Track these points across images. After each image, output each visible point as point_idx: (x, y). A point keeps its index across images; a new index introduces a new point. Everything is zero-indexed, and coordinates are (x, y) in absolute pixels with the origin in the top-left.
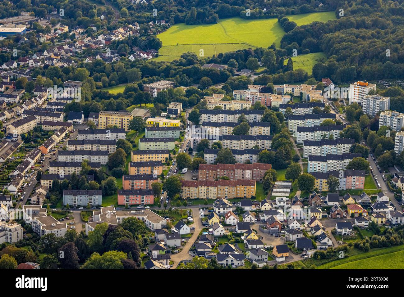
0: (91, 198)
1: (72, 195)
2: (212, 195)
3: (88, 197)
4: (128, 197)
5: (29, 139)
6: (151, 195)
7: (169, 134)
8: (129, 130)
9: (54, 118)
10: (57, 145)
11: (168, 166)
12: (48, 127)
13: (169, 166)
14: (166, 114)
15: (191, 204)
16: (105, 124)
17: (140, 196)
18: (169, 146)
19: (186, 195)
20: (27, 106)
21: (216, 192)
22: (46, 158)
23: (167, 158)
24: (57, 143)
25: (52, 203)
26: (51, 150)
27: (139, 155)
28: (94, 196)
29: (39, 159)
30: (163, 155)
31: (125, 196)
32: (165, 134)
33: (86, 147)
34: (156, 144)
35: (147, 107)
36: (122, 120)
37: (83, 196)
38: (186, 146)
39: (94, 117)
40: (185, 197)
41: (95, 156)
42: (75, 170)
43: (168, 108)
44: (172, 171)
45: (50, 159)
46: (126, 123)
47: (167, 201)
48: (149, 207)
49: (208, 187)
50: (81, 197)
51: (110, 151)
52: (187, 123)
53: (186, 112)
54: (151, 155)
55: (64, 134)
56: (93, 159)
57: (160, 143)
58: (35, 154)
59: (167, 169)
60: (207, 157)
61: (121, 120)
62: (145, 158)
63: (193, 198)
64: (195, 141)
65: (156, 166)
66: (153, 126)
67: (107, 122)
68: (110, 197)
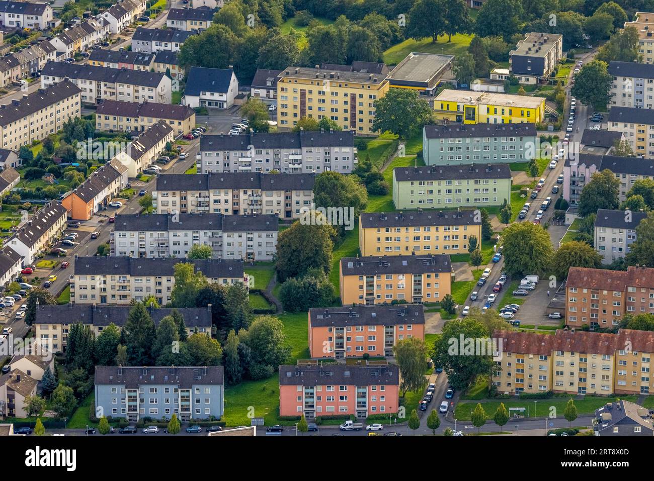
0: (185, 394)
1: (122, 383)
2: (598, 381)
3: (176, 391)
4: (310, 391)
5: (43, 166)
6: (389, 384)
7: (499, 148)
8: (374, 130)
9: (140, 88)
10: (128, 187)
11: (475, 268)
12: (115, 122)
13: (480, 267)
14: (506, 71)
15: (524, 413)
16: (298, 111)
17: (352, 387)
18: (490, 194)
19: (512, 380)
20: (68, 42)
21: (611, 373)
22: (83, 235)
23: (476, 240)
24: (130, 179)
25: (56, 410)
26: (105, 206)
27: (383, 230)
28: (195, 387)
29: (55, 240)
30: (461, 228)
31: (300, 389)
32: (485, 148)
33: (217, 198)
34: (449, 187)
35: (454, 45)
36: (353, 98)
37: (161, 388)
38: (550, 190)
39: (269, 84)
40: (509, 389)
41: (236, 234)
42: (160, 284)
43: (512, 53)
44: (485, 288)
45: (94, 238)
46: (366, 109)
47: (445, 403)
48: (380, 426)
49: (583, 356)
50: (152, 390)
51: (294, 210)
52: (570, 105)
53: (574, 65)
54: (422, 229)
55: (161, 146)
56: (229, 244)
57: (464, 184)
58: (42, 224)
59: (471, 278)
60: (604, 239)
61: (348, 99)
62: (403, 239)
63: (535, 390)
64: (576, 179)
65: (429, 270)
66: (453, 118)
67: (303, 103)
68: (259, 386)
